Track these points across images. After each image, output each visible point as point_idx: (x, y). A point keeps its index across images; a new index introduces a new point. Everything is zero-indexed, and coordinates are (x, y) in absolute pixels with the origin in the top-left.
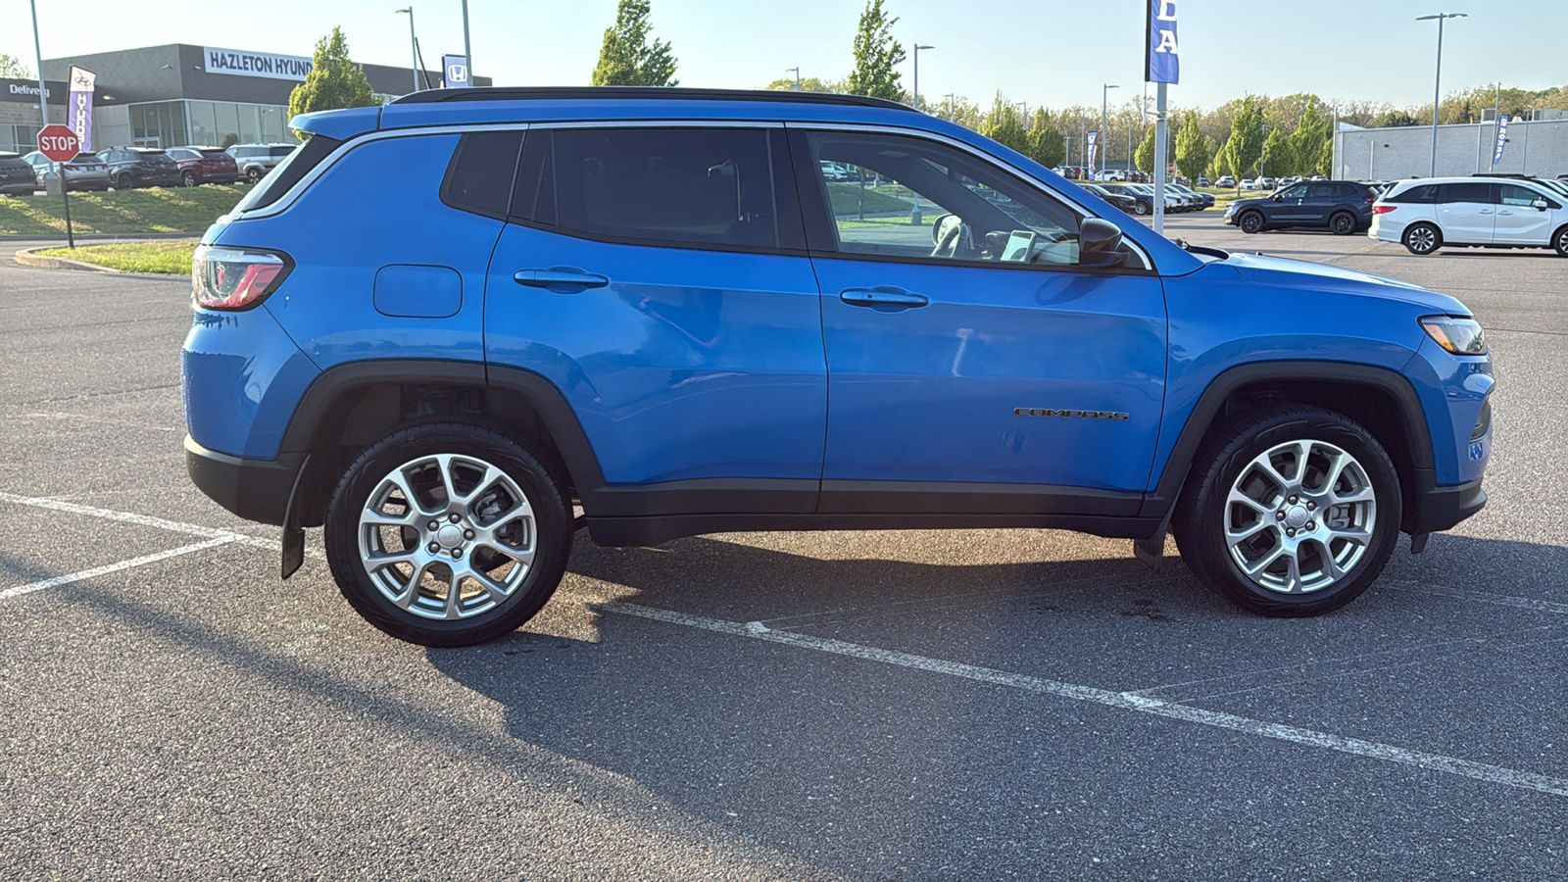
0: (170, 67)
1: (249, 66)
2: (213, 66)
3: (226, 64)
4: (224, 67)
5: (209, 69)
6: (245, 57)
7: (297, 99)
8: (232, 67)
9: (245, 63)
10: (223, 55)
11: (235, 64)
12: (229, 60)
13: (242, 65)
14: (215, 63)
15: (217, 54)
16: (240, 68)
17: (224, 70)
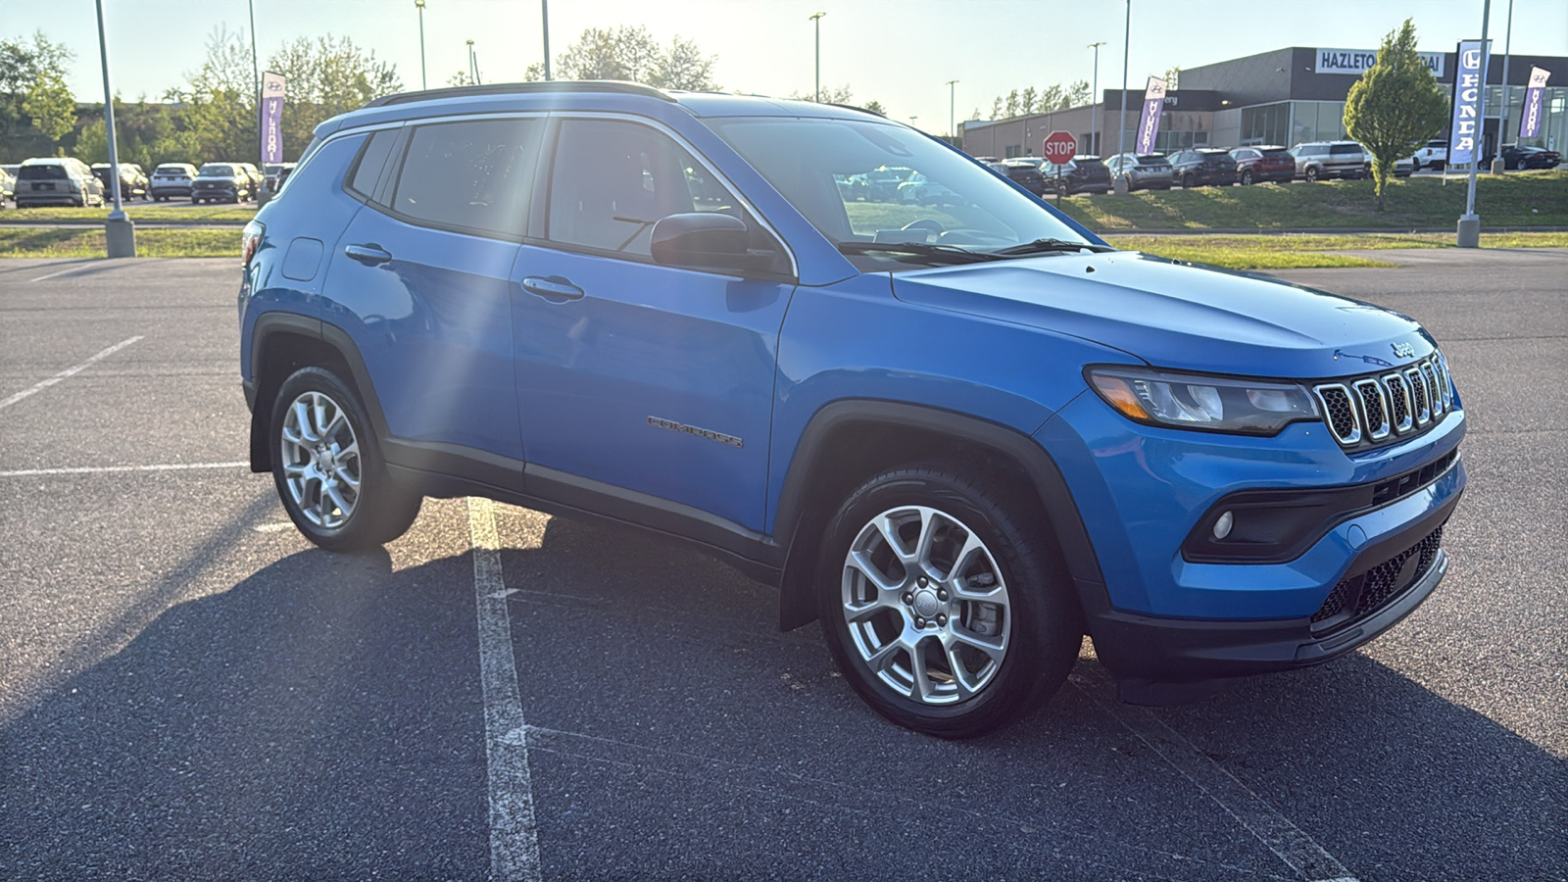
0: (1282, 70)
1: (1359, 64)
2: (1323, 66)
3: (1336, 64)
4: (1334, 66)
5: (1319, 69)
6: (1356, 56)
7: (1353, 95)
8: (1343, 66)
9: (1356, 61)
10: (1335, 55)
11: (1346, 63)
12: (1340, 59)
13: (1352, 63)
14: (1326, 63)
15: (1329, 54)
16: (1350, 67)
17: (1334, 70)
